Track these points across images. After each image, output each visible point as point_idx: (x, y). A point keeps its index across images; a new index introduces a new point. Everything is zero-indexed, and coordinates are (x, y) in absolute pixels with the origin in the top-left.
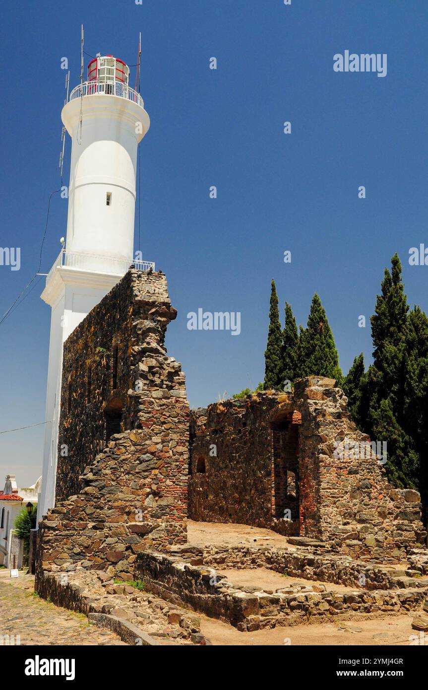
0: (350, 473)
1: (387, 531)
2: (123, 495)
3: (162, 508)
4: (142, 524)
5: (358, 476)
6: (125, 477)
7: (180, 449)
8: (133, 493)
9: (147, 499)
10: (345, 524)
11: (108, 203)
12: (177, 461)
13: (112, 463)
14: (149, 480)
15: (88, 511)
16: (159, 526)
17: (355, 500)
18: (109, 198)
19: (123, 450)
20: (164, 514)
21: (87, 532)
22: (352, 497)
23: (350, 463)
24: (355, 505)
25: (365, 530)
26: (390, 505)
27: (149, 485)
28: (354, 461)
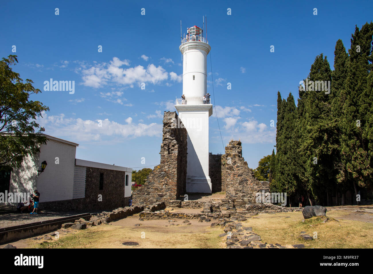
0: (239, 176)
1: (253, 196)
2: (156, 185)
3: (169, 189)
4: (161, 194)
5: (242, 177)
6: (156, 179)
7: (174, 170)
8: (159, 184)
9: (163, 186)
10: (236, 194)
11: (194, 79)
12: (173, 174)
13: (152, 175)
14: (164, 180)
15: (145, 190)
16: (167, 194)
17: (240, 186)
18: (194, 77)
19: (156, 171)
20: (169, 191)
21: (144, 196)
22: (239, 184)
23: (238, 172)
24: (240, 187)
25: (243, 196)
26: (256, 187)
27: (164, 181)
28: (240, 172)
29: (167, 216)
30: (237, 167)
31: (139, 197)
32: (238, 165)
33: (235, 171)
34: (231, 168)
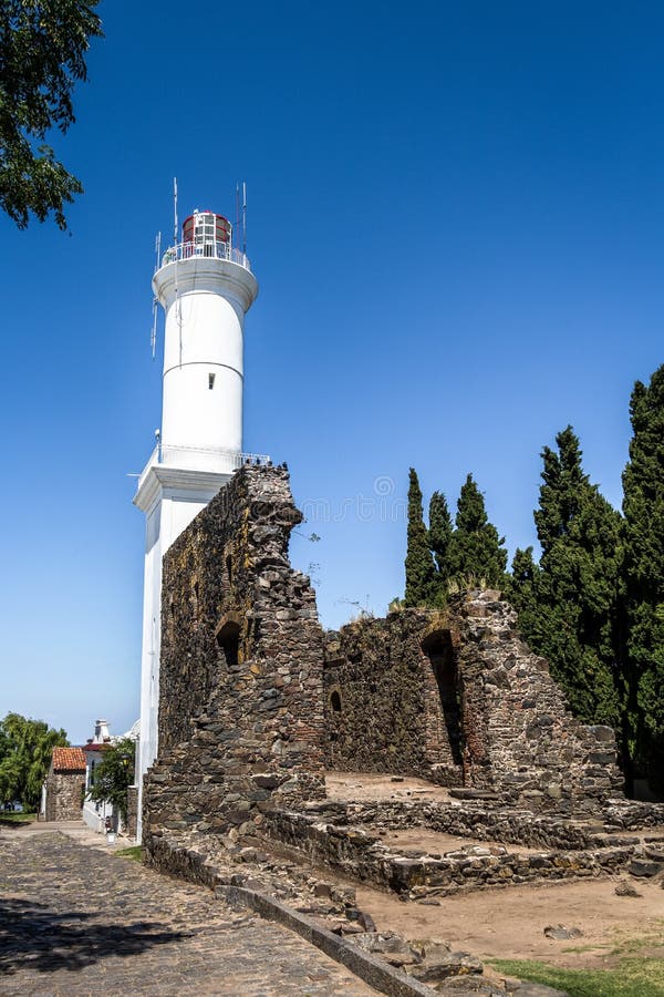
0: (525, 706)
1: (574, 778)
2: (246, 741)
3: (294, 755)
4: (269, 775)
5: (535, 710)
6: (246, 718)
7: (313, 681)
8: (257, 737)
9: (275, 746)
10: (521, 771)
11: (211, 387)
12: (310, 696)
13: (230, 701)
14: (276, 721)
15: (204, 762)
16: (290, 778)
17: (532, 741)
18: (212, 379)
19: (244, 685)
20: (295, 763)
21: (203, 787)
22: (529, 736)
23: (524, 694)
24: (533, 746)
25: (546, 777)
26: (578, 745)
27: (277, 728)
28: (529, 691)
29: (509, 872)
30: (518, 676)
31: (180, 793)
32: (522, 667)
33: (514, 691)
34: (500, 679)
